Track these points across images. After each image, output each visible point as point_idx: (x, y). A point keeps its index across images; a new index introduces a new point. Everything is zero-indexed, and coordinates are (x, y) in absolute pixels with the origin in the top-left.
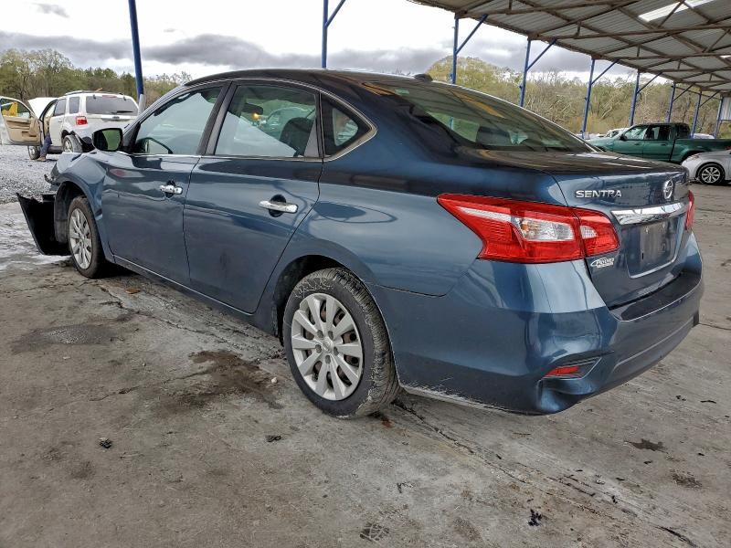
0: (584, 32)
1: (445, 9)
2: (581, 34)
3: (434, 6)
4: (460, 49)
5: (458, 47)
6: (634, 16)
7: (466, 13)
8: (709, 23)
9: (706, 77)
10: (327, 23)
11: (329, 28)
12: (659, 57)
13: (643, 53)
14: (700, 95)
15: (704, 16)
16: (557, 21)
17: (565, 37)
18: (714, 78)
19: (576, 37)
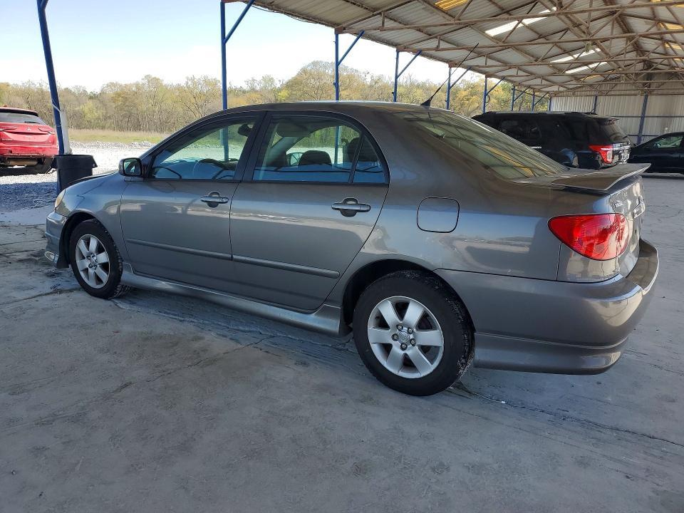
0: (443, 45)
1: (326, 25)
2: (441, 47)
3: (317, 22)
4: (341, 61)
5: (339, 60)
6: (482, 31)
7: (344, 29)
8: (539, 38)
9: (538, 81)
10: (225, 40)
11: (227, 44)
12: (502, 66)
13: (490, 62)
14: (534, 95)
15: (535, 32)
16: (420, 35)
17: (428, 49)
18: (544, 82)
19: (437, 49)
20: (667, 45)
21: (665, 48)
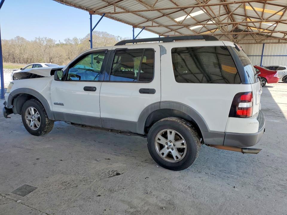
20: (249, 28)
21: (248, 29)
